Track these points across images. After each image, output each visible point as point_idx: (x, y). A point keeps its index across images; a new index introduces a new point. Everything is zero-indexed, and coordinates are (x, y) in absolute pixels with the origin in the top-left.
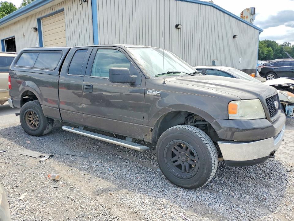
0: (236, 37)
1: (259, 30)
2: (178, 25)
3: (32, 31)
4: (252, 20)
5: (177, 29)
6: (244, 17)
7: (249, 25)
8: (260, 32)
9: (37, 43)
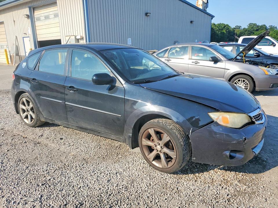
0: (193, 22)
1: (212, 16)
2: (147, 13)
3: (25, 18)
4: (205, 8)
5: (147, 17)
6: (199, 5)
7: (204, 12)
8: (212, 18)
9: (30, 28)
